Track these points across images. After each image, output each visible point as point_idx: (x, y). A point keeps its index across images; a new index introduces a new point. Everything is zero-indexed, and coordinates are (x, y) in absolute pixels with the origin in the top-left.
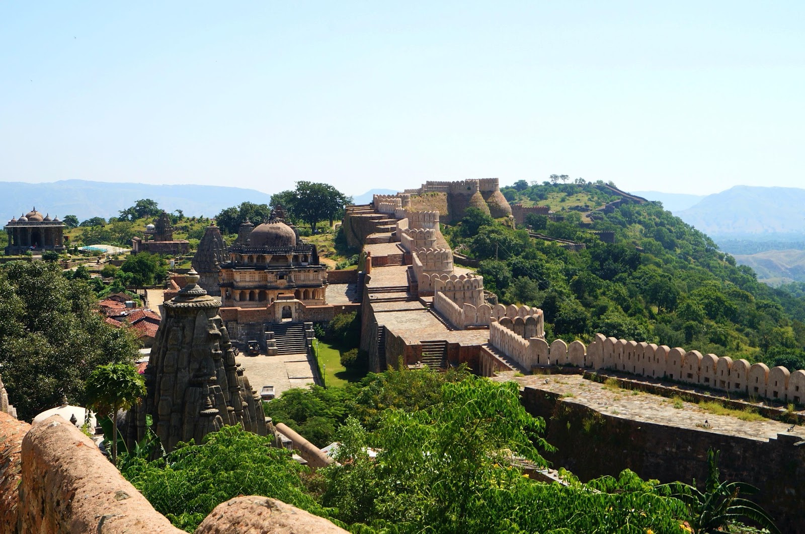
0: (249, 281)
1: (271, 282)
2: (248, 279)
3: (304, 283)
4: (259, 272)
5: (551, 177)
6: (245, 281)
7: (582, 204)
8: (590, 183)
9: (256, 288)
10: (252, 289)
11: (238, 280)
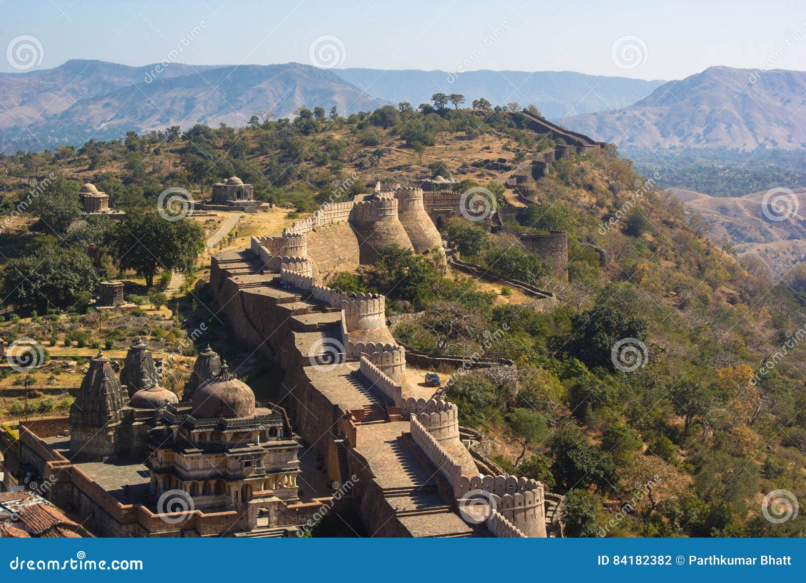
0: (204, 469)
1: (234, 470)
2: (201, 466)
3: (274, 466)
4: (216, 455)
5: (435, 98)
6: (198, 469)
7: (493, 156)
8: (497, 109)
9: (212, 477)
10: (205, 479)
11: (189, 467)
